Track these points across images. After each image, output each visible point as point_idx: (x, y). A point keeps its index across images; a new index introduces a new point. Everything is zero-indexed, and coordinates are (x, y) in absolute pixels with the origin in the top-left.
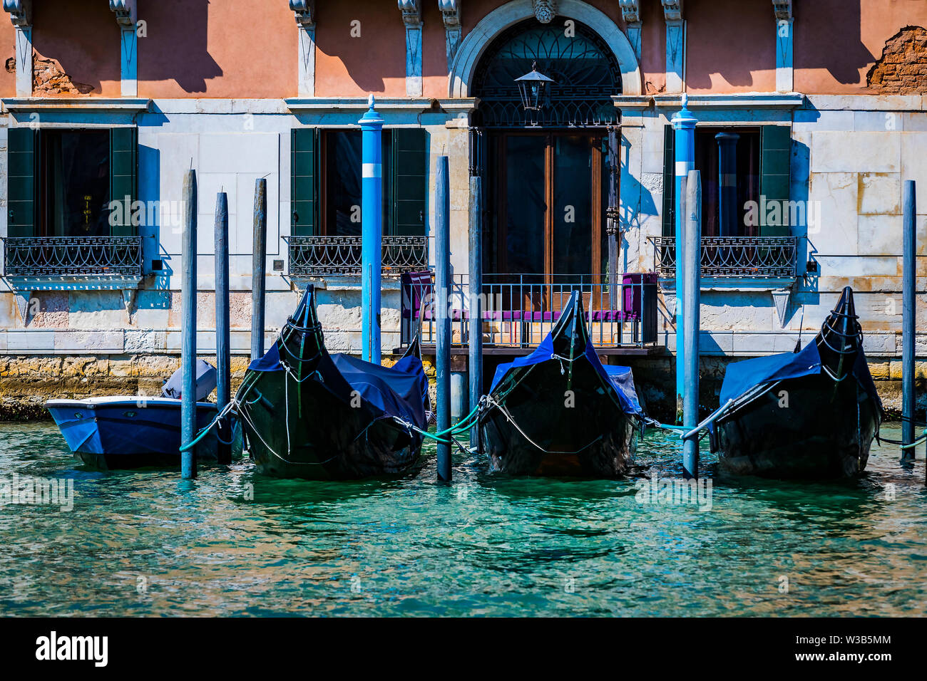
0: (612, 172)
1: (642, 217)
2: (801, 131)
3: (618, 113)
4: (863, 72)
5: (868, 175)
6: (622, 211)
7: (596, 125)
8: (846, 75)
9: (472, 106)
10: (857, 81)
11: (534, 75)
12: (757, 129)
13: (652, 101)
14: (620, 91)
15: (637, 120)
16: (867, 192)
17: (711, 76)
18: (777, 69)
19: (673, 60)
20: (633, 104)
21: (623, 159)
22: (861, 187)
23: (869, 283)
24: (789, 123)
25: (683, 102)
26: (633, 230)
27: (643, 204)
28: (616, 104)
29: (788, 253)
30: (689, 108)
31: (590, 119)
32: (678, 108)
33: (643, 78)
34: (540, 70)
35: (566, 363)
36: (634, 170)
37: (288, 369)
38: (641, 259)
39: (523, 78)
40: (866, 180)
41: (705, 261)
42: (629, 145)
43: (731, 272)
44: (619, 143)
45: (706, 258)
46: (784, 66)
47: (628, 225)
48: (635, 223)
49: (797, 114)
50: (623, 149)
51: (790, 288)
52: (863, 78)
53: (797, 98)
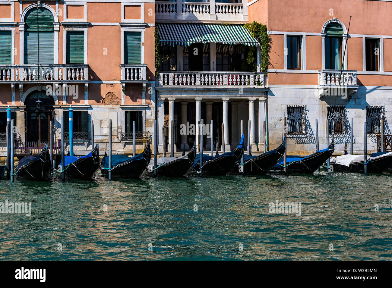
0: (53, 120)
1: (59, 129)
2: (89, 112)
3: (54, 108)
4: (101, 101)
5: (102, 120)
6: (55, 127)
7: (49, 111)
8: (98, 101)
9: (25, 107)
10: (100, 102)
11: (39, 101)
12: (81, 111)
13: (61, 106)
14: (54, 105)
15: (58, 110)
16: (102, 123)
17: (72, 101)
18: (85, 100)
19: (65, 98)
20: (57, 107)
21: (55, 117)
22: (101, 122)
23: (103, 141)
24: (87, 110)
25: (71, 106)
26: (57, 131)
27: (59, 126)
28: (54, 107)
29: (88, 135)
30: (71, 107)
31: (48, 110)
32: (70, 107)
33: (59, 102)
34: (40, 100)
35: (94, 158)
36: (57, 119)
37: (42, 160)
38: (59, 137)
39: (37, 102)
40: (102, 121)
41: (74, 137)
42: (56, 115)
43: (77, 139)
44: (54, 114)
45: (74, 136)
46: (86, 99)
47: (56, 130)
48: (57, 130)
49: (89, 108)
50: (55, 115)
51: (88, 142)
52: (101, 102)
53: (89, 105)
